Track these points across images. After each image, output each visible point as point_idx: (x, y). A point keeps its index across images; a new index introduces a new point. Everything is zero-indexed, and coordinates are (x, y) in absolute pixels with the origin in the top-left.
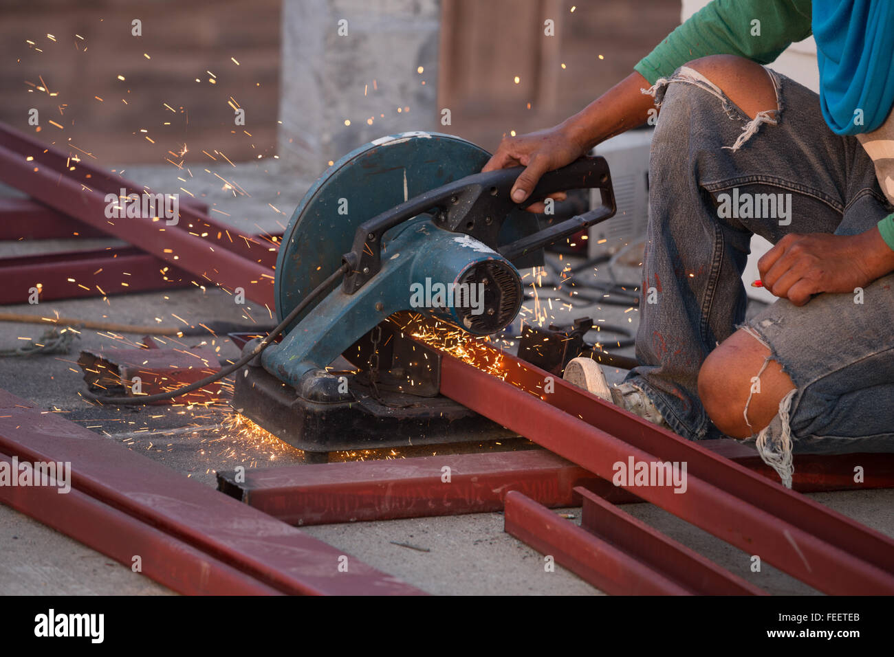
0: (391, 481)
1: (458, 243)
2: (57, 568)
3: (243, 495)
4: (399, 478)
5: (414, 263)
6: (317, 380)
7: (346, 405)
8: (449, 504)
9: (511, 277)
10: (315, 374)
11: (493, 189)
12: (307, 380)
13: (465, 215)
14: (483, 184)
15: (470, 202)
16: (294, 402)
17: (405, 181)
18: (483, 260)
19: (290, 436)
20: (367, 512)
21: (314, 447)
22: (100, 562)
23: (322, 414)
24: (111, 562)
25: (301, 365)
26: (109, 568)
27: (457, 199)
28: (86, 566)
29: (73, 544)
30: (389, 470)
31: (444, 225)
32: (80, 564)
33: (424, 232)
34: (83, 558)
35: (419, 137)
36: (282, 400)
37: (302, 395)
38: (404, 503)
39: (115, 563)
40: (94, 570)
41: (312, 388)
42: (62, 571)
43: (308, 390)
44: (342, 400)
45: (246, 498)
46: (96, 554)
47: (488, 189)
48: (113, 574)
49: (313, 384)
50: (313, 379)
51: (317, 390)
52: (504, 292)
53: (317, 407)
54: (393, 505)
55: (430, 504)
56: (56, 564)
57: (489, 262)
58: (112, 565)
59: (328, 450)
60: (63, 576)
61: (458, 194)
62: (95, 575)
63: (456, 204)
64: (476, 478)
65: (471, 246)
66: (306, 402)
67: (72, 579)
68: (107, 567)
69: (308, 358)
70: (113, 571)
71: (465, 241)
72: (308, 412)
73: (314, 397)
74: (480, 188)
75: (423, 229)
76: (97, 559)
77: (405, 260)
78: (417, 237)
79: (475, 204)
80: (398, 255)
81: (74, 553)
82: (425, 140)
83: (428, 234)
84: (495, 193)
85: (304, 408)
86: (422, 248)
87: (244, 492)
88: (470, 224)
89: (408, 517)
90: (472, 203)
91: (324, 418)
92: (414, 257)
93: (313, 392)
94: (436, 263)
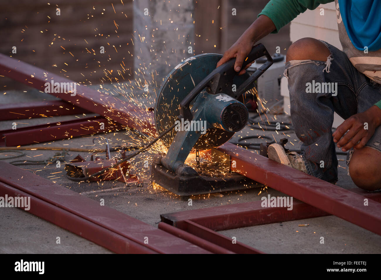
0: (229, 214)
1: (218, 100)
2: (71, 246)
3: (173, 224)
4: (231, 213)
5: (204, 111)
6: (183, 168)
7: (196, 177)
8: (251, 222)
9: (241, 107)
10: (183, 166)
11: (224, 73)
12: (180, 168)
13: (217, 87)
14: (220, 72)
15: (217, 81)
16: (175, 177)
17: (192, 78)
18: (228, 105)
19: (174, 190)
20: (221, 227)
21: (183, 194)
22: (87, 243)
23: (186, 181)
24: (91, 243)
25: (176, 164)
26: (91, 245)
27: (212, 81)
28: (82, 245)
29: (76, 237)
30: (226, 210)
31: (211, 92)
32: (80, 244)
33: (204, 97)
34: (80, 242)
35: (191, 60)
36: (170, 176)
37: (178, 174)
38: (234, 223)
39: (93, 243)
40: (85, 247)
41: (182, 171)
42: (73, 247)
43: (180, 172)
44: (194, 175)
45: (175, 224)
46: (85, 240)
47: (223, 73)
48: (93, 247)
49: (182, 170)
50: (182, 168)
51: (184, 172)
52: (240, 114)
53: (184, 179)
54: (230, 224)
55: (244, 222)
56: (70, 245)
57: (231, 105)
58: (92, 244)
59: (189, 195)
60: (74, 249)
61: (212, 79)
62: (86, 248)
63: (213, 83)
64: (261, 211)
65: (223, 100)
66: (180, 177)
67: (77, 250)
68: (90, 245)
69: (177, 160)
70: (92, 246)
71: (219, 97)
72: (180, 181)
73: (183, 175)
74: (219, 74)
75: (204, 95)
76: (86, 242)
77: (200, 111)
78: (203, 100)
79: (219, 81)
80: (197, 110)
81: (77, 240)
82: (194, 60)
83: (206, 98)
84: (225, 74)
85: (179, 179)
86: (205, 104)
87: (174, 222)
88: (220, 89)
89: (236, 228)
90: (218, 81)
91: (187, 183)
92: (203, 109)
93: (182, 173)
94: (212, 110)
